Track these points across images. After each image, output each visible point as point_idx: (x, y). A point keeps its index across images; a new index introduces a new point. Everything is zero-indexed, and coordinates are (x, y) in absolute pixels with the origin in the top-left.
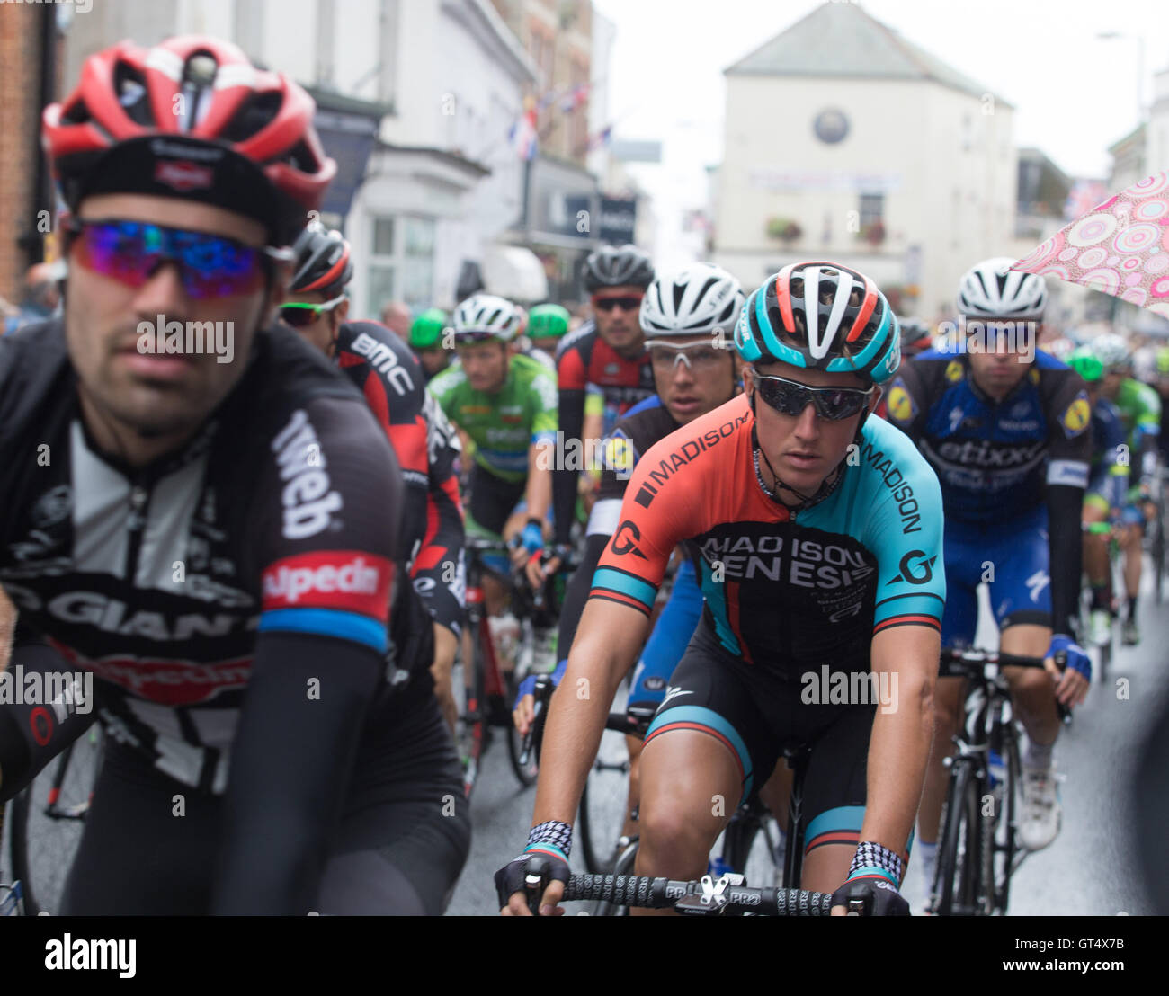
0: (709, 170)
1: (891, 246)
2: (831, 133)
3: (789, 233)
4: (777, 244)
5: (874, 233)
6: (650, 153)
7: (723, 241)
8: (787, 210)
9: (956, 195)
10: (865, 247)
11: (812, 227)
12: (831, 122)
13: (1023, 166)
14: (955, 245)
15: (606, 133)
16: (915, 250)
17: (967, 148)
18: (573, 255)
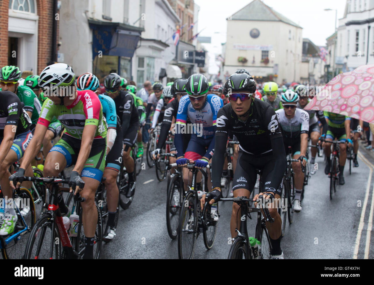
0: (223, 44)
1: (270, 64)
2: (255, 35)
3: (244, 61)
4: (241, 64)
5: (266, 61)
6: (208, 40)
7: (226, 64)
8: (243, 55)
9: (287, 51)
10: (263, 65)
11: (250, 59)
12: (255, 32)
13: (304, 43)
14: (287, 64)
15: (197, 35)
16: (277, 65)
17: (290, 39)
18: (189, 67)
